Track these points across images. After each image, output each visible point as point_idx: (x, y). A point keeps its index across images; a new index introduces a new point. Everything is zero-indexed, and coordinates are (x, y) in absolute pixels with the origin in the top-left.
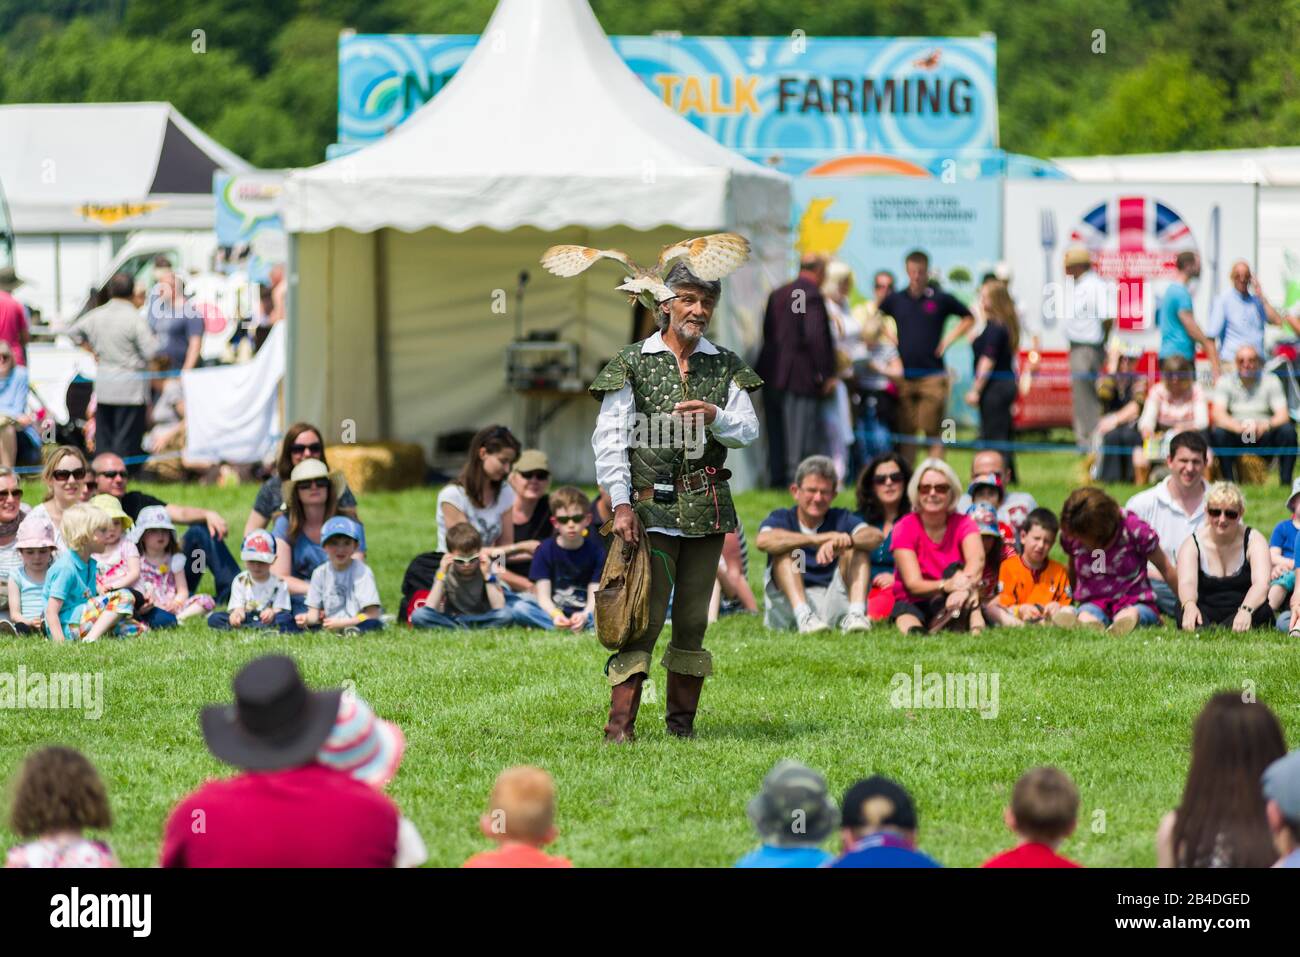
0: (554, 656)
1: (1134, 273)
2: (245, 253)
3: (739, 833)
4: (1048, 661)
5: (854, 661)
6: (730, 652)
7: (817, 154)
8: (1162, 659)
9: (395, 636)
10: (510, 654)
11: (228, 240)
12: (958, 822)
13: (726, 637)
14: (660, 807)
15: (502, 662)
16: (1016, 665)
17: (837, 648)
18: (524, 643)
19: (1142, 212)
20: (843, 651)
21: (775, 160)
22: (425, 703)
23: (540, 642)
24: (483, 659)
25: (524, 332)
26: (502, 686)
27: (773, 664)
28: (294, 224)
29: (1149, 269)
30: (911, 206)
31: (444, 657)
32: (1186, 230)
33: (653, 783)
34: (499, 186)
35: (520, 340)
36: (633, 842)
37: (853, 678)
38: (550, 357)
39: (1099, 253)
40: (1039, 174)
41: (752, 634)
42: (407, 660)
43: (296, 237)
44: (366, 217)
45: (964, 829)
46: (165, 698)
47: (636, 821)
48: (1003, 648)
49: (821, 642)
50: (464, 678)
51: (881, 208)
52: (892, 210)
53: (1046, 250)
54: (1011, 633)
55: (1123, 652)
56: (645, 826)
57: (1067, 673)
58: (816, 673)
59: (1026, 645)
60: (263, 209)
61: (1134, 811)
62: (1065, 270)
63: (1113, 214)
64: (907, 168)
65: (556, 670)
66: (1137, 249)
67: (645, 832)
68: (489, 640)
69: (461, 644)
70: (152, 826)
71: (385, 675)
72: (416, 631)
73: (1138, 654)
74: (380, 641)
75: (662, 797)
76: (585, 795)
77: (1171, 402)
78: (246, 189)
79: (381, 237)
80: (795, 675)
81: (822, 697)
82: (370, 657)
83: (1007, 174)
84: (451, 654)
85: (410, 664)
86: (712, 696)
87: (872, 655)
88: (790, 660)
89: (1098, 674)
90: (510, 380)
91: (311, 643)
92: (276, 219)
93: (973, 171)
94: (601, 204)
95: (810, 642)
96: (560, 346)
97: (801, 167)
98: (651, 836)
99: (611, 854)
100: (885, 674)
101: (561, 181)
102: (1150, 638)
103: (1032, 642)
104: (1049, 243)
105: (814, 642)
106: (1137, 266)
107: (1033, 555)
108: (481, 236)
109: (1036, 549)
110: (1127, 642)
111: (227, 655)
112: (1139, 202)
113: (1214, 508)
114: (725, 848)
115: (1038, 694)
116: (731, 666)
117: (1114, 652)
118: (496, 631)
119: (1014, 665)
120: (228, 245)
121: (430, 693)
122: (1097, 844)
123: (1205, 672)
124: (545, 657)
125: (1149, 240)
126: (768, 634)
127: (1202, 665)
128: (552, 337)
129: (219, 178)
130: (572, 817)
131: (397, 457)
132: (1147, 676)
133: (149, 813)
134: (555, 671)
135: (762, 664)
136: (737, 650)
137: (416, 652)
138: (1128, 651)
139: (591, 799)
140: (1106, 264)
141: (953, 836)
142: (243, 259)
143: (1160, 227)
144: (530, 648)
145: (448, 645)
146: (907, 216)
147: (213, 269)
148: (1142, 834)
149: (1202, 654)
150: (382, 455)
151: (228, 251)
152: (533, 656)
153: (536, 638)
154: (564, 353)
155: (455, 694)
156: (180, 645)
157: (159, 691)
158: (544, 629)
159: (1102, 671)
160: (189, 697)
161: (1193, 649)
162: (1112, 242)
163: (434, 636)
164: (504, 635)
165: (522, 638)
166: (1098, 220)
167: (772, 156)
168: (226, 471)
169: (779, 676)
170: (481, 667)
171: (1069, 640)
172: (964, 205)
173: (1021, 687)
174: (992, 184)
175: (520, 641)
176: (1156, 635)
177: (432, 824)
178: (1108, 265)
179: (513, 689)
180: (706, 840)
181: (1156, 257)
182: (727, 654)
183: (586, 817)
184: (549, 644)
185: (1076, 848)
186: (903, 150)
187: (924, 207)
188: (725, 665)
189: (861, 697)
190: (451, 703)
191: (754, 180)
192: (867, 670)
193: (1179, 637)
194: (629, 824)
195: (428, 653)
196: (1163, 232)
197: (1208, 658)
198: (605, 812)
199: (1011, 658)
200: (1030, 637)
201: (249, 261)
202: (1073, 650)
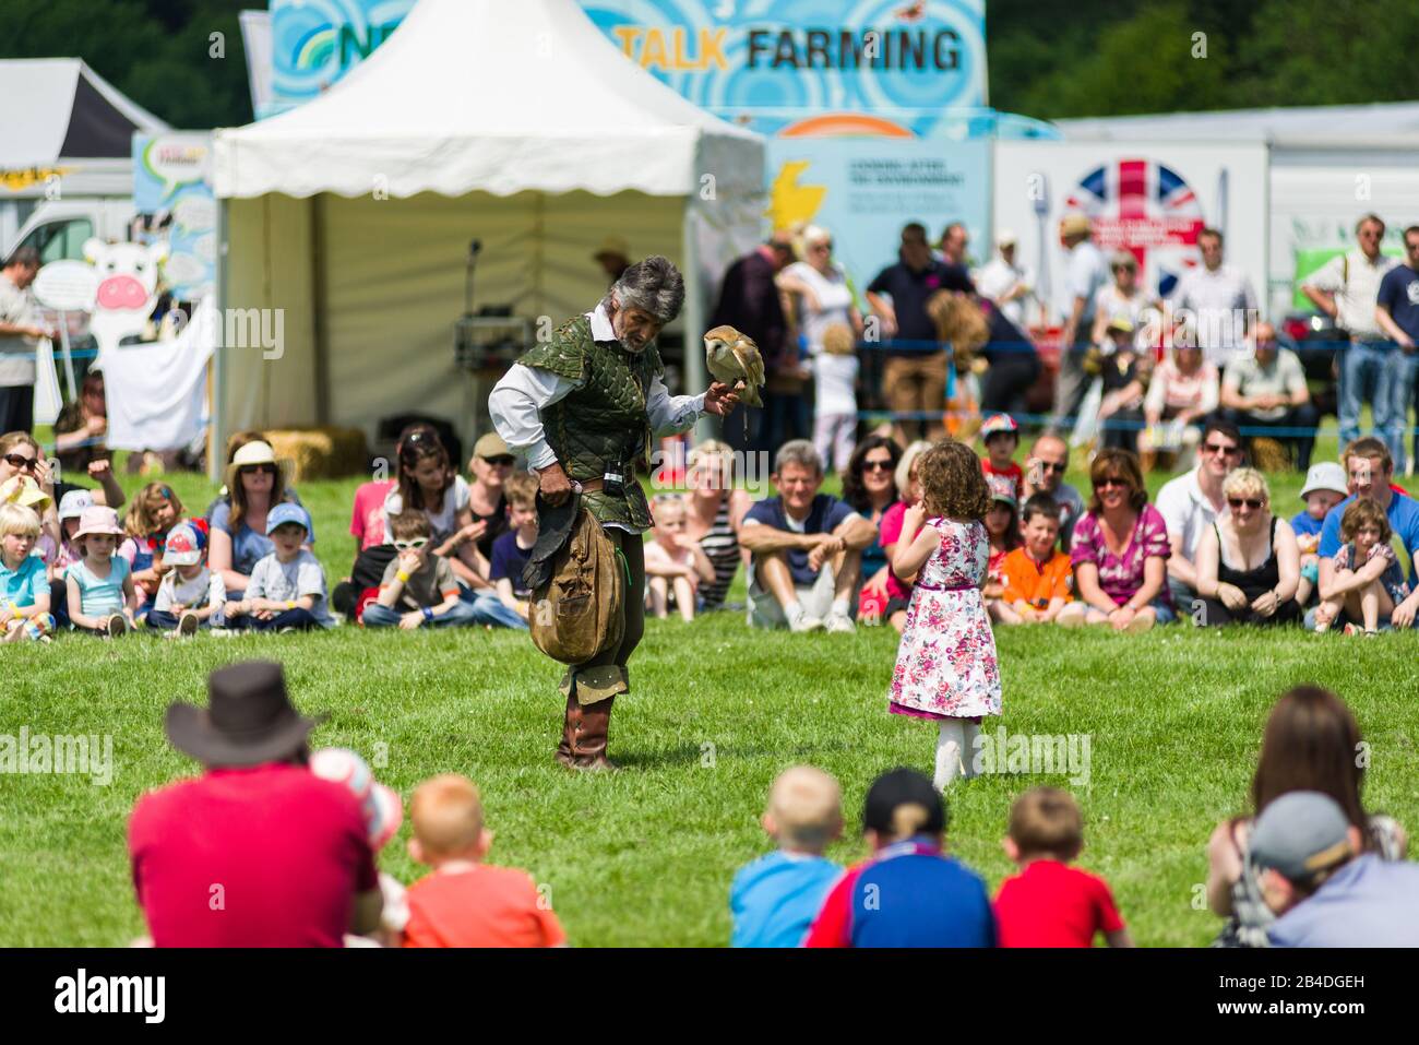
0: (520, 656)
1: (1135, 240)
2: (167, 221)
3: (736, 847)
4: (1058, 661)
5: (848, 661)
6: (714, 652)
7: (791, 113)
8: (1182, 658)
9: (345, 635)
10: (472, 655)
11: (147, 208)
12: (973, 835)
13: (706, 636)
14: (647, 819)
15: (465, 664)
16: (1025, 665)
17: (829, 647)
18: (486, 642)
19: (1142, 176)
20: (835, 651)
21: (744, 120)
22: (384, 708)
23: (504, 642)
24: (444, 661)
25: (476, 307)
26: (466, 690)
27: (761, 664)
28: (224, 188)
29: (1151, 238)
30: (893, 170)
31: (400, 658)
32: (1191, 196)
33: (637, 794)
34: (446, 148)
35: (469, 316)
36: (621, 857)
37: (847, 680)
38: (502, 333)
39: (1096, 220)
40: (1032, 134)
41: (734, 634)
42: (360, 662)
43: (226, 203)
44: (302, 181)
45: (980, 842)
46: (99, 704)
47: (623, 835)
48: (1010, 647)
49: (810, 642)
50: (425, 681)
51: (861, 172)
52: (872, 174)
53: (1040, 217)
54: (1017, 632)
55: (1140, 651)
56: (632, 840)
57: (1081, 674)
58: (807, 675)
59: (1033, 644)
60: (188, 174)
61: (1164, 822)
62: (1060, 241)
63: (1112, 178)
64: (888, 128)
65: (524, 672)
66: (1138, 216)
67: (632, 846)
68: (449, 640)
69: (418, 644)
70: (94, 841)
71: (338, 678)
72: (369, 630)
73: (1157, 654)
74: (330, 642)
75: (649, 809)
76: (564, 807)
77: (1180, 380)
78: (167, 151)
79: (318, 203)
80: (785, 676)
81: (815, 701)
82: (320, 658)
83: (997, 134)
84: (408, 656)
85: (364, 667)
86: (696, 701)
87: (867, 655)
88: (777, 660)
89: (1113, 676)
90: (460, 359)
91: (254, 643)
92: (201, 184)
93: (959, 131)
94: (558, 167)
95: (799, 641)
96: (514, 322)
97: (772, 126)
98: (639, 851)
99: (599, 870)
100: (882, 675)
101: (516, 142)
102: (1166, 635)
103: (1040, 639)
104: (1042, 210)
105: (803, 642)
106: (1140, 234)
107: (1038, 545)
108: (428, 202)
109: (1040, 539)
110: (1144, 640)
111: (164, 656)
112: (1139, 166)
113: (1235, 497)
114: (721, 863)
115: (1052, 696)
116: (715, 668)
117: (1130, 651)
118: (456, 631)
119: (1022, 665)
120: (149, 214)
121: (389, 697)
122: (1126, 859)
123: (1231, 672)
124: (512, 658)
125: (1152, 207)
126: (752, 633)
127: (1226, 664)
128: (505, 312)
129: (138, 139)
130: (551, 830)
131: (337, 443)
132: (1167, 677)
133: (90, 826)
134: (522, 675)
135: (749, 666)
136: (720, 650)
137: (370, 653)
138: (1146, 649)
139: (571, 811)
140: (1105, 233)
141: (968, 849)
142: (163, 228)
143: (1163, 193)
144: (494, 649)
145: (404, 646)
146: (889, 180)
147: (130, 238)
148: (1174, 847)
149: (1226, 653)
150: (320, 440)
151: (148, 220)
152: (498, 657)
153: (499, 638)
154: (519, 330)
155: (415, 699)
156: (111, 646)
157: (93, 695)
158: (508, 627)
159: (1119, 672)
160: (125, 702)
161: (1216, 648)
162: (1112, 209)
163: (389, 636)
164: (464, 635)
165: (484, 638)
166: (1095, 185)
167: (741, 114)
168: (149, 459)
169: (768, 678)
170: (441, 669)
171: (1080, 639)
172: (951, 169)
173: (1032, 688)
174: (980, 145)
175: (483, 641)
176: (1174, 633)
177: (401, 838)
178: (1106, 234)
179: (478, 692)
180: (700, 855)
181: (1159, 225)
182: (709, 654)
183: (567, 830)
184: (514, 644)
185: (1101, 863)
186: (885, 109)
187: (907, 171)
188: (708, 666)
189: (858, 701)
190: (411, 707)
191: (726, 140)
192: (861, 671)
193: (1199, 635)
194: (615, 839)
195: (383, 654)
196: (1165, 199)
197: (1233, 657)
198: (587, 825)
199: (1018, 658)
200: (1037, 635)
201: (171, 229)
202: (1085, 649)
